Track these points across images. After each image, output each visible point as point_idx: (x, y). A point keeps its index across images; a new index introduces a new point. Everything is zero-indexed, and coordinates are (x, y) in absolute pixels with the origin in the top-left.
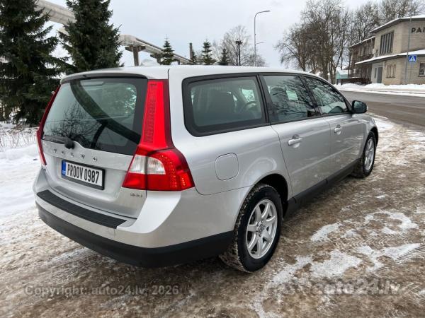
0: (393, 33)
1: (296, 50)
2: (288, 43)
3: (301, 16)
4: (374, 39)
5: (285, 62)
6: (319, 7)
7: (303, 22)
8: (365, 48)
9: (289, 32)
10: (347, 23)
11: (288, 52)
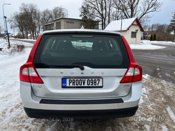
0: (60, 22)
1: (18, 24)
2: (13, 20)
3: (19, 9)
4: (53, 23)
5: (13, 28)
6: (28, 7)
7: (21, 12)
8: (50, 27)
9: (13, 15)
10: (40, 15)
11: (14, 24)
